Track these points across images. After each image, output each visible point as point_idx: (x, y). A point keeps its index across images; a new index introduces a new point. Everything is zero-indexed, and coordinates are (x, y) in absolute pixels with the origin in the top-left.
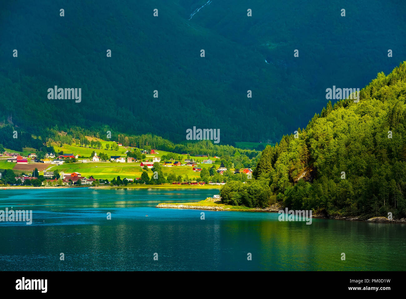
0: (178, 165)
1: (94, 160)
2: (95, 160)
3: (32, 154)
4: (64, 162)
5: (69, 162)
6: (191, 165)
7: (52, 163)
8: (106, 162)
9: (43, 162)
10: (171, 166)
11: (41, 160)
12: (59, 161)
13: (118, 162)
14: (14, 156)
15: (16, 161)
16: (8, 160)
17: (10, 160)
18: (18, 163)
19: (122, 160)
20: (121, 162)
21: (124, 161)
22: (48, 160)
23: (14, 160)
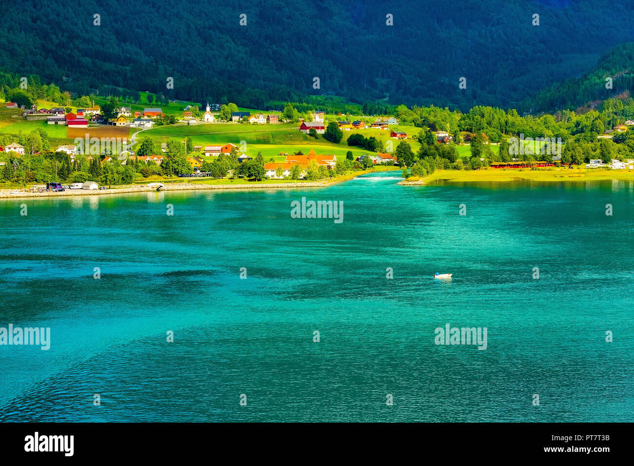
0: (361, 128)
1: (206, 120)
2: (208, 119)
3: (88, 110)
4: (153, 123)
5: (163, 124)
6: (380, 127)
7: (131, 126)
8: (230, 122)
9: (115, 124)
10: (349, 129)
11: (110, 120)
12: (145, 122)
13: (254, 124)
14: (57, 113)
15: (65, 122)
16: (49, 120)
17: (53, 120)
18: (69, 126)
19: (260, 118)
20: (259, 122)
21: (264, 121)
22: (124, 120)
23: (60, 120)
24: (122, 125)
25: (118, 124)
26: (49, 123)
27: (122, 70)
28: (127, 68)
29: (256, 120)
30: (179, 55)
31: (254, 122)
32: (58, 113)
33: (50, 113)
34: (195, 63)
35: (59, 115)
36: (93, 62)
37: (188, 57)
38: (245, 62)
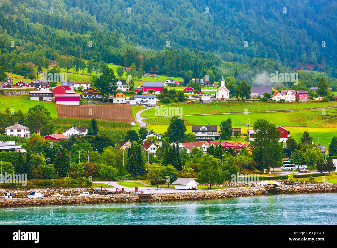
1: (221, 97)
2: (223, 96)
4: (158, 100)
5: (169, 102)
11: (106, 96)
12: (148, 98)
14: (40, 87)
15: (51, 98)
16: (33, 95)
17: (36, 95)
18: (58, 103)
19: (288, 95)
20: (286, 99)
21: (292, 99)
22: (122, 96)
23: (46, 95)
24: (120, 102)
25: (115, 101)
26: (32, 98)
27: (80, 38)
28: (86, 36)
29: (283, 98)
30: (136, 22)
31: (280, 100)
32: (42, 87)
33: (32, 86)
34: (154, 31)
35: (42, 89)
36: (45, 29)
37: (145, 25)
38: (210, 31)
